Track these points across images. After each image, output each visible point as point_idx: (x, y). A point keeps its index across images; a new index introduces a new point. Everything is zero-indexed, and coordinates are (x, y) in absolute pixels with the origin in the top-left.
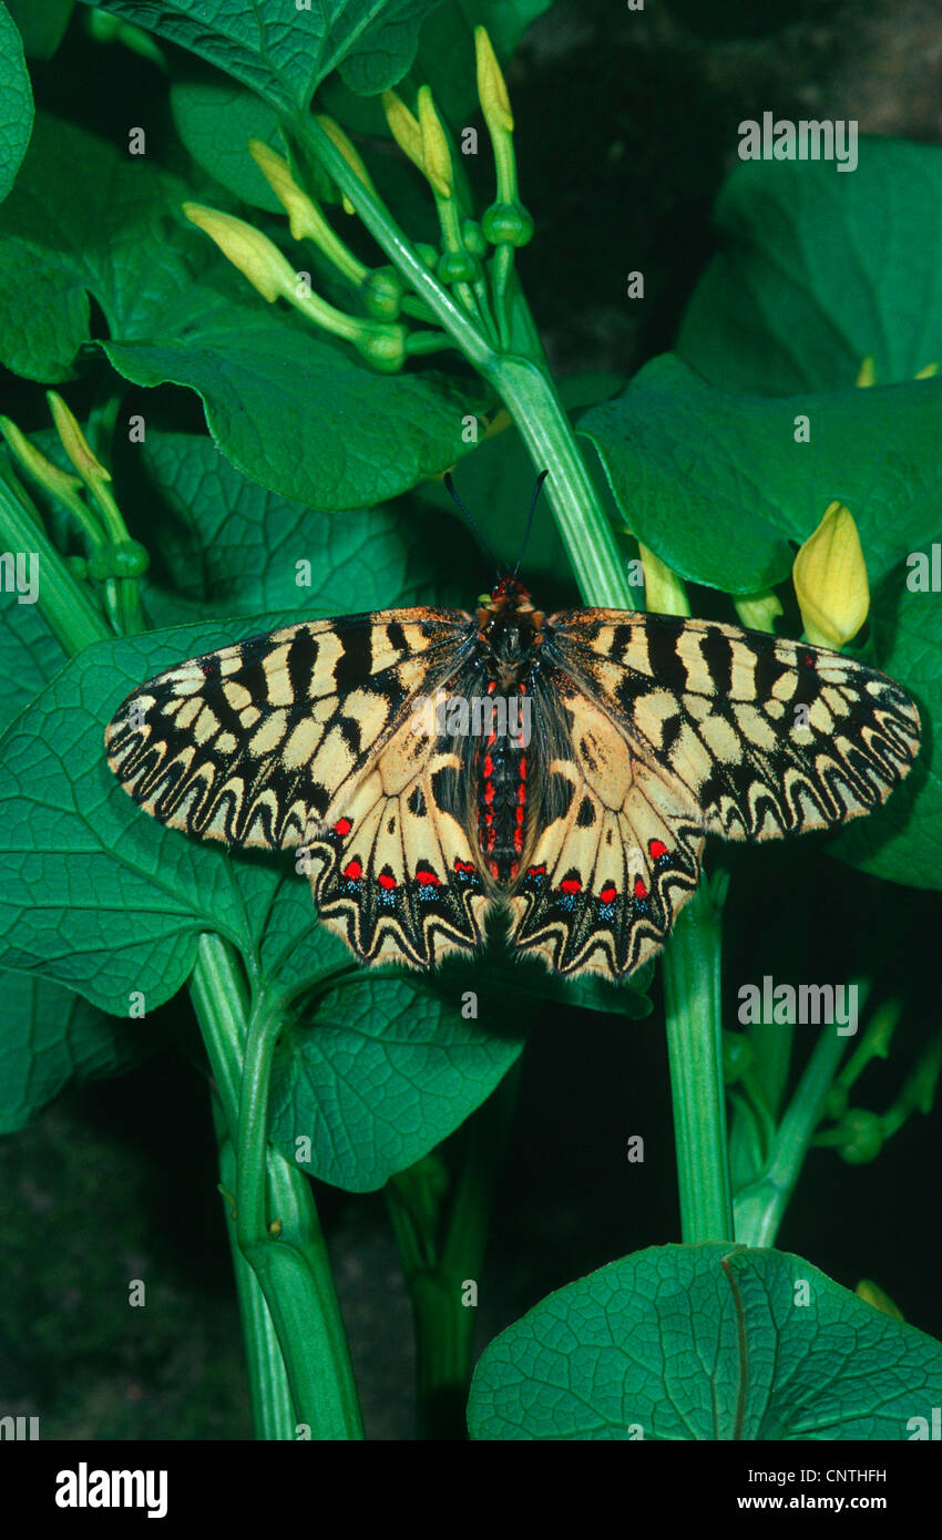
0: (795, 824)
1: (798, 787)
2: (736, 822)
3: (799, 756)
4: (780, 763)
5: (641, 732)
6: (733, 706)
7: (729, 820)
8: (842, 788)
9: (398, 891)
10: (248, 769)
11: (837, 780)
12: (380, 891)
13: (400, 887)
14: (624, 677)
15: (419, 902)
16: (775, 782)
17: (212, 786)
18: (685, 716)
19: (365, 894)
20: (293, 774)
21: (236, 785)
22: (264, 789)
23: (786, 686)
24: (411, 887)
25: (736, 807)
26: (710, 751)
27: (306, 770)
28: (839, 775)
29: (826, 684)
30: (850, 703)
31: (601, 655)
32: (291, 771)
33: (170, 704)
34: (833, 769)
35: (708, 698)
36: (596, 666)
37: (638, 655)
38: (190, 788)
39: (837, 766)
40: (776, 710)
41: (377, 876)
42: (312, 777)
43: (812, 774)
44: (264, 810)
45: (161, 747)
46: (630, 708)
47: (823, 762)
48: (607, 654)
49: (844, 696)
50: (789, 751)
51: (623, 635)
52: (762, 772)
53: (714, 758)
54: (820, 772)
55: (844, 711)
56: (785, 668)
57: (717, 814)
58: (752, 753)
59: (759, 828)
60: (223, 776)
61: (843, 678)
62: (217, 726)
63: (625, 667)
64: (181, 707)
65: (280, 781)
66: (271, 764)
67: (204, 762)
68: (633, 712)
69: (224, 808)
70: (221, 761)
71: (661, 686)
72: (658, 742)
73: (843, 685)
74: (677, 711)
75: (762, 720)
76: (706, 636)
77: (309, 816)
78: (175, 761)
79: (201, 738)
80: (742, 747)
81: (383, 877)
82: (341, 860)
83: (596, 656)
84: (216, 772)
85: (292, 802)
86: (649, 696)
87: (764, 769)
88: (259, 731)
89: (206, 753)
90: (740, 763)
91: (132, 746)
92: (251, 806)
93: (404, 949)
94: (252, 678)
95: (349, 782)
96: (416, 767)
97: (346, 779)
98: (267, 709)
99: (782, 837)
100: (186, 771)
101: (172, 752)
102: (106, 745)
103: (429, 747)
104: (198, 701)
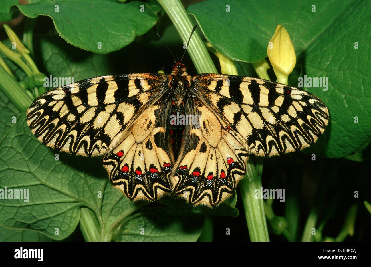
0: (283, 150)
1: (284, 137)
2: (261, 150)
3: (284, 126)
4: (277, 128)
5: (226, 118)
6: (260, 108)
7: (259, 149)
8: (300, 137)
9: (143, 175)
10: (79, 128)
11: (298, 134)
12: (136, 176)
13: (144, 174)
14: (220, 99)
15: (151, 179)
16: (276, 135)
17: (65, 132)
18: (242, 112)
19: (130, 177)
20: (97, 131)
21: (75, 133)
22: (85, 135)
23: (280, 101)
24: (148, 174)
25: (261, 144)
26: (251, 124)
27: (102, 130)
28: (299, 132)
29: (294, 100)
30: (303, 107)
31: (211, 91)
32: (96, 129)
33: (51, 102)
34: (297, 130)
35: (251, 106)
36: (210, 95)
37: (225, 91)
38: (56, 133)
39: (298, 129)
40: (276, 110)
41: (135, 170)
42: (105, 132)
43: (289, 132)
44: (85, 143)
45: (47, 118)
46: (222, 110)
47: (293, 128)
48: (214, 90)
49: (300, 104)
50: (281, 124)
51: (220, 84)
52: (271, 132)
53: (253, 127)
54: (292, 132)
55: (300, 109)
56: (279, 95)
57: (254, 147)
58: (267, 125)
59: (270, 151)
60: (69, 130)
61: (300, 98)
62: (68, 111)
63: (220, 95)
64: (56, 104)
65: (92, 133)
66: (88, 126)
67: (63, 124)
68: (223, 111)
69: (69, 141)
70: (69, 124)
71: (234, 102)
72: (232, 122)
73: (300, 100)
74: (239, 111)
75: (271, 113)
76: (250, 84)
77: (102, 146)
78: (51, 123)
79: (62, 116)
80: (263, 123)
81: (137, 171)
82: (120, 165)
83: (209, 91)
84: (66, 128)
85: (96, 140)
86: (229, 105)
87: (271, 131)
88: (84, 115)
89: (63, 121)
90: (263, 129)
91: (36, 116)
92: (79, 140)
93: (145, 194)
94: (83, 95)
95: (119, 135)
96: (148, 133)
97: (118, 134)
98: (88, 107)
99: (279, 155)
100: (55, 127)
101: (51, 120)
102: (27, 116)
103: (152, 126)
104: (62, 102)
